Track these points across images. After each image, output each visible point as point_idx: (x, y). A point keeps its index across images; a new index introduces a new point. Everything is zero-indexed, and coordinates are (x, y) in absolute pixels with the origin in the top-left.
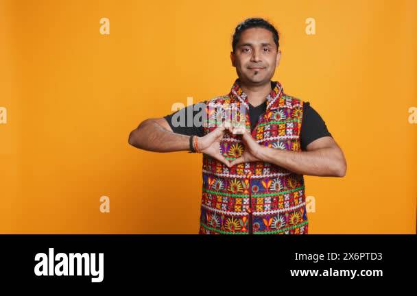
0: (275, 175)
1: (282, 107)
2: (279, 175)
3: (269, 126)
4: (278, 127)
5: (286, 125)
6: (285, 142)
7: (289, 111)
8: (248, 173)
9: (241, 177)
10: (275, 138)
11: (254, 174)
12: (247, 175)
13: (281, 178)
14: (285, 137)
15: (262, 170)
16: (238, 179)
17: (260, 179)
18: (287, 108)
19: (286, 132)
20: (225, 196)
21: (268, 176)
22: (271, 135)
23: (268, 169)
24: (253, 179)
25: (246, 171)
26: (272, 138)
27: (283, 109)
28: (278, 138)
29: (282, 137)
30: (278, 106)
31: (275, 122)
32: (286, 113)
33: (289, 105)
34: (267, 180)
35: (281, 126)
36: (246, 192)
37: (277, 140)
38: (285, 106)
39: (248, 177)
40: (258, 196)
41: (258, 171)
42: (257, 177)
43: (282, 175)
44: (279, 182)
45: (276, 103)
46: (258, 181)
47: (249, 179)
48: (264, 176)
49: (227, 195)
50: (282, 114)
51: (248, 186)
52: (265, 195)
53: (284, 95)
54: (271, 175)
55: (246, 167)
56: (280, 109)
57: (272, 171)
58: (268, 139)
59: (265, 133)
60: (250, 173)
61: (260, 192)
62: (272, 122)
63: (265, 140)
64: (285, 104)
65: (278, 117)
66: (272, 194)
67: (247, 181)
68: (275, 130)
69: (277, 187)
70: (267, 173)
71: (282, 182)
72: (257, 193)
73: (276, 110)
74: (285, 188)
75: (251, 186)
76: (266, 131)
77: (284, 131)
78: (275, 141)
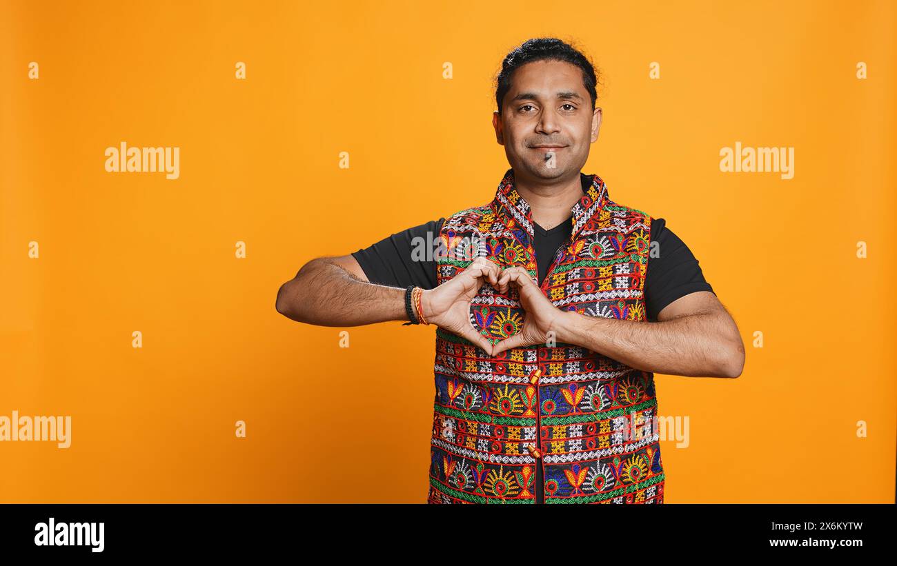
0: (591, 376)
1: (606, 230)
2: (599, 375)
3: (577, 270)
4: (597, 272)
5: (614, 270)
6: (612, 304)
7: (620, 239)
8: (533, 373)
9: (518, 380)
10: (591, 297)
11: (547, 374)
12: (530, 378)
13: (605, 383)
14: (613, 295)
15: (564, 366)
16: (512, 386)
17: (558, 385)
18: (615, 232)
19: (614, 283)
20: (485, 422)
21: (576, 378)
22: (582, 290)
23: (577, 364)
24: (544, 386)
25: (528, 368)
26: (583, 298)
27: (609, 233)
28: (598, 296)
29: (607, 295)
30: (597, 227)
31: (590, 263)
32: (613, 243)
33: (620, 226)
34: (573, 387)
35: (604, 271)
36: (530, 413)
37: (595, 301)
38: (612, 228)
39: (534, 381)
40: (555, 421)
41: (555, 369)
42: (553, 380)
43: (607, 375)
44: (600, 393)
45: (594, 222)
46: (554, 392)
47: (536, 386)
48: (568, 378)
49: (489, 419)
50: (604, 244)
51: (534, 402)
52: (570, 420)
53: (609, 204)
54: (584, 377)
55: (530, 360)
56: (601, 234)
57: (584, 369)
58: (576, 299)
59: (569, 287)
60: (538, 373)
61: (558, 414)
62: (583, 263)
63: (568, 301)
64: (612, 223)
65: (597, 250)
66: (585, 419)
67: (531, 391)
68: (591, 281)
69: (596, 403)
70: (573, 373)
71: (607, 391)
72: (553, 416)
73: (592, 236)
74: (615, 404)
75: (539, 400)
76: (571, 282)
77: (609, 281)
78: (591, 304)
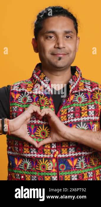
0: (80, 154)
1: (83, 90)
2: (83, 153)
3: (72, 108)
4: (81, 109)
5: (88, 108)
6: (88, 123)
7: (89, 94)
8: (55, 153)
9: (48, 156)
10: (78, 119)
11: (61, 153)
12: (54, 155)
13: (85, 156)
14: (88, 118)
15: (68, 149)
16: (46, 159)
17: (66, 158)
18: (87, 91)
19: (88, 113)
20: (34, 175)
21: (73, 155)
22: (74, 116)
23: (73, 148)
24: (60, 158)
25: (53, 151)
26: (75, 120)
27: (84, 92)
28: (82, 119)
29: (85, 119)
30: (78, 89)
31: (77, 105)
32: (86, 96)
33: (88, 89)
34: (72, 159)
35: (84, 108)
36: (54, 170)
37: (80, 121)
38: (85, 90)
39: (55, 156)
40: (66, 173)
41: (64, 151)
42: (63, 156)
43: (86, 153)
44: (83, 161)
45: (77, 87)
46: (64, 161)
47: (56, 159)
48: (70, 155)
49: (36, 173)
50: (83, 97)
51: (56, 165)
52: (72, 172)
53: (83, 79)
54: (76, 154)
55: (53, 147)
56: (81, 92)
57: (76, 151)
58: (72, 120)
59: (69, 115)
60: (57, 152)
61: (67, 170)
62: (74, 105)
63: (69, 121)
64: (85, 87)
65: (80, 99)
66: (78, 172)
67: (54, 160)
68: (78, 112)
69: (82, 165)
70: (72, 153)
71: (86, 160)
72: (64, 171)
73: (77, 93)
74: (89, 166)
75: (58, 165)
76: (70, 113)
77: (86, 112)
78: (79, 122)
